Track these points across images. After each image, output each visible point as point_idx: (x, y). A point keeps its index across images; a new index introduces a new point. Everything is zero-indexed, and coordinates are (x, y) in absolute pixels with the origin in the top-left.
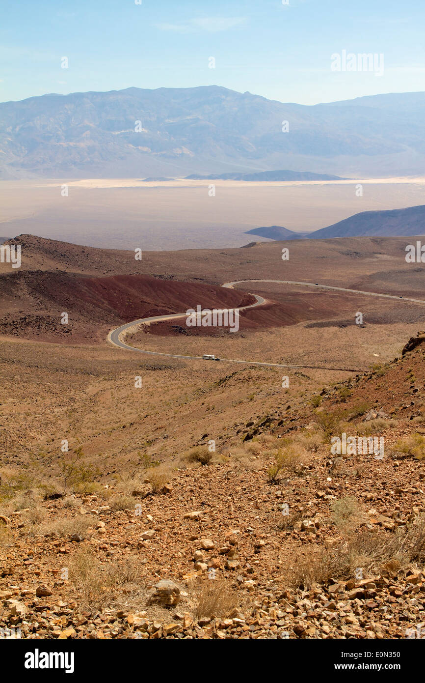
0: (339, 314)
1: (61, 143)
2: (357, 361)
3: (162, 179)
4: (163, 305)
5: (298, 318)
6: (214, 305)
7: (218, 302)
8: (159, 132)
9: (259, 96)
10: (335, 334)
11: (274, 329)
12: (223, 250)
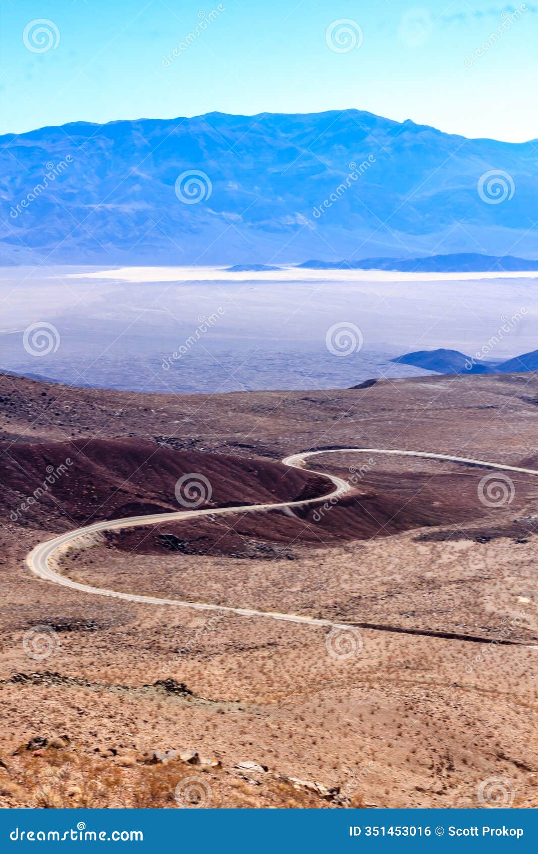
0: (486, 515)
1: (92, 206)
2: (478, 611)
3: (258, 268)
4: (153, 495)
5: (406, 522)
6: (250, 495)
7: (259, 491)
8: (256, 188)
9: (428, 126)
10: (464, 554)
11: (355, 542)
12: (309, 392)
